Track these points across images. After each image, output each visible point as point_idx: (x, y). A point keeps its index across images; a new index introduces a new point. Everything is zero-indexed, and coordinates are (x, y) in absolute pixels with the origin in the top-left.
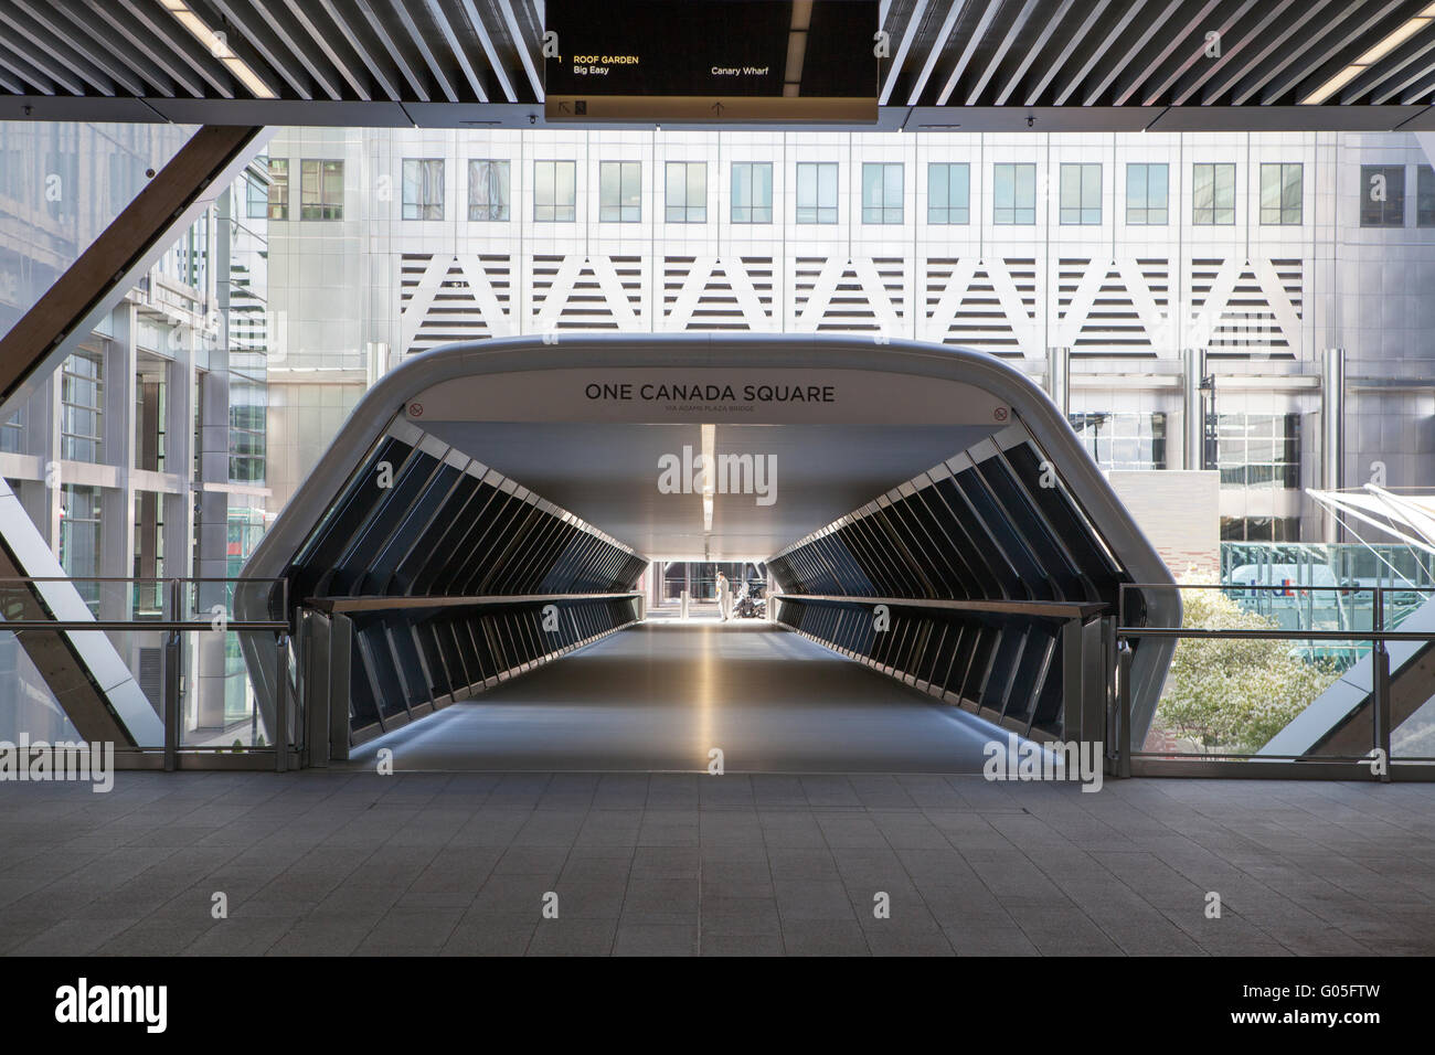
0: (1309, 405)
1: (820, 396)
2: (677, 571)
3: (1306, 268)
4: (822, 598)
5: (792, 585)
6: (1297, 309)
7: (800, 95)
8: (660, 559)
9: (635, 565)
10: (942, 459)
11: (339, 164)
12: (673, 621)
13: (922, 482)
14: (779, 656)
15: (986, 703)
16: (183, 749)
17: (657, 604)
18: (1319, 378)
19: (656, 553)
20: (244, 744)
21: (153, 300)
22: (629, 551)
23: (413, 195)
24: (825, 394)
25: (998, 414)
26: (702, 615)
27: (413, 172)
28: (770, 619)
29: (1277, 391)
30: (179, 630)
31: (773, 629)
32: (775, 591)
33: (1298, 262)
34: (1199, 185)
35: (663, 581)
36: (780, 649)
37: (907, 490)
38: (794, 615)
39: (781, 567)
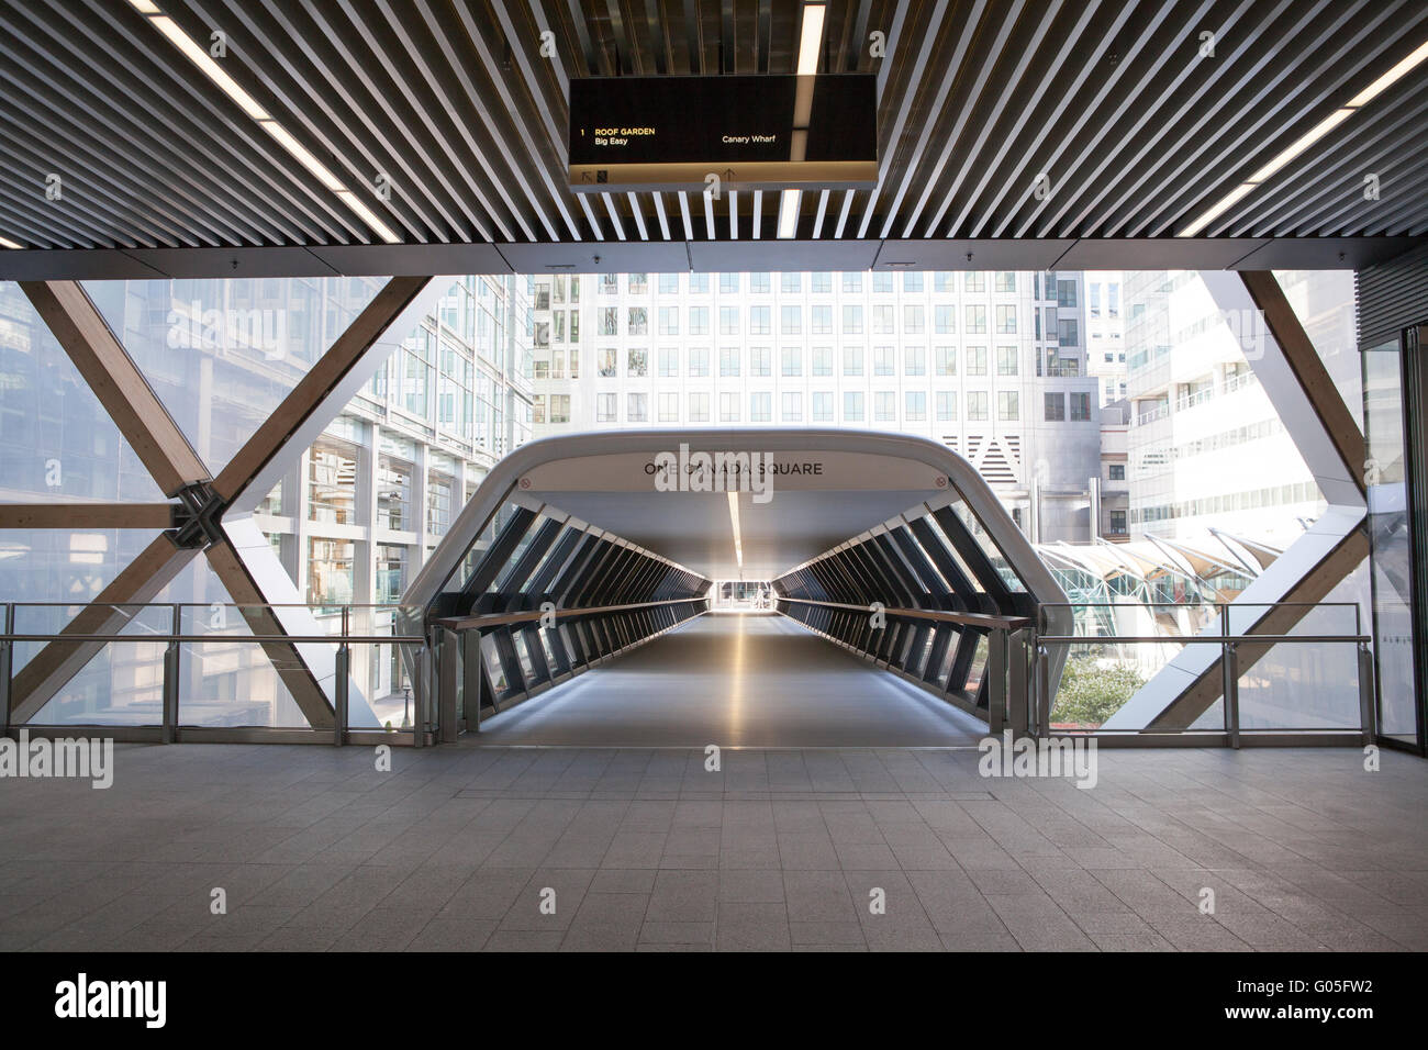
0: (1023, 504)
1: (812, 471)
2: (728, 586)
3: (1020, 441)
4: (799, 601)
5: (784, 593)
6: (1017, 459)
7: (806, 160)
8: (717, 581)
9: (706, 584)
10: (881, 521)
11: (568, 397)
12: (725, 611)
13: (865, 537)
14: (778, 632)
15: (908, 670)
16: (351, 729)
17: (718, 602)
18: (1029, 492)
19: (718, 578)
20: (393, 726)
21: (437, 441)
22: (703, 577)
23: (603, 410)
24: (815, 469)
25: (940, 482)
26: (739, 607)
27: (603, 400)
28: (773, 609)
29: (1009, 498)
30: (347, 642)
31: (774, 615)
32: (775, 595)
33: (1017, 437)
34: (971, 401)
35: (721, 591)
36: (778, 628)
37: (854, 542)
38: (784, 608)
39: (778, 584)
